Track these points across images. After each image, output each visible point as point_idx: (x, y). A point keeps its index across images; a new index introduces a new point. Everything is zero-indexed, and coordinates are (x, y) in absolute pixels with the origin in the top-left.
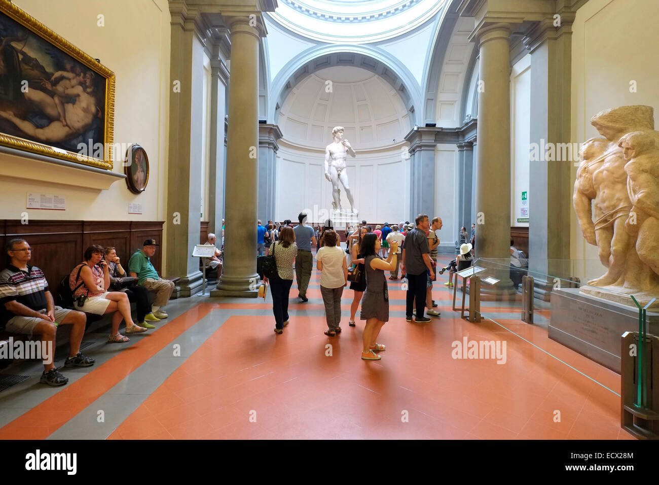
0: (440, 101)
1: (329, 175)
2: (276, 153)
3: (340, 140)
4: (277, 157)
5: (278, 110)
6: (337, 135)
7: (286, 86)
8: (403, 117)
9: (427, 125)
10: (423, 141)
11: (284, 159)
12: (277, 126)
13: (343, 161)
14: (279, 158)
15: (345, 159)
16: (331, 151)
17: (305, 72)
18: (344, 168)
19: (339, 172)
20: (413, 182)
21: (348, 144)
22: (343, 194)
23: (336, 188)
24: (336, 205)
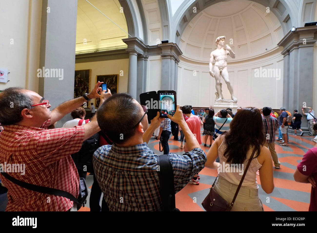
1: (212, 72)
3: (222, 46)
4: (178, 66)
5: (178, 36)
6: (219, 43)
7: (183, 18)
8: (274, 31)
9: (307, 25)
10: (301, 40)
11: (184, 69)
12: (176, 44)
13: (225, 61)
14: (181, 67)
16: (214, 56)
18: (225, 67)
19: (221, 70)
21: (229, 48)
22: (224, 86)
23: (218, 82)
24: (218, 95)
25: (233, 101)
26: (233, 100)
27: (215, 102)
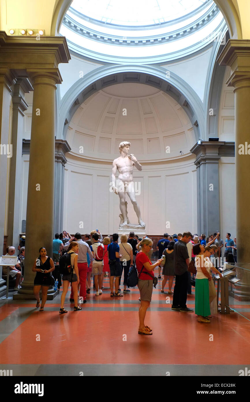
0: (222, 117)
2: (65, 167)
3: (127, 154)
4: (65, 169)
5: (67, 125)
6: (123, 150)
7: (74, 103)
8: (188, 130)
9: (211, 140)
10: (207, 155)
11: (72, 171)
12: (66, 141)
13: (130, 174)
14: (67, 170)
15: (131, 172)
16: (118, 165)
17: (92, 89)
18: (131, 181)
20: (199, 194)
21: (134, 158)
22: (130, 207)
23: (123, 201)
24: (123, 218)
25: (140, 226)
26: (140, 224)
27: (120, 228)
